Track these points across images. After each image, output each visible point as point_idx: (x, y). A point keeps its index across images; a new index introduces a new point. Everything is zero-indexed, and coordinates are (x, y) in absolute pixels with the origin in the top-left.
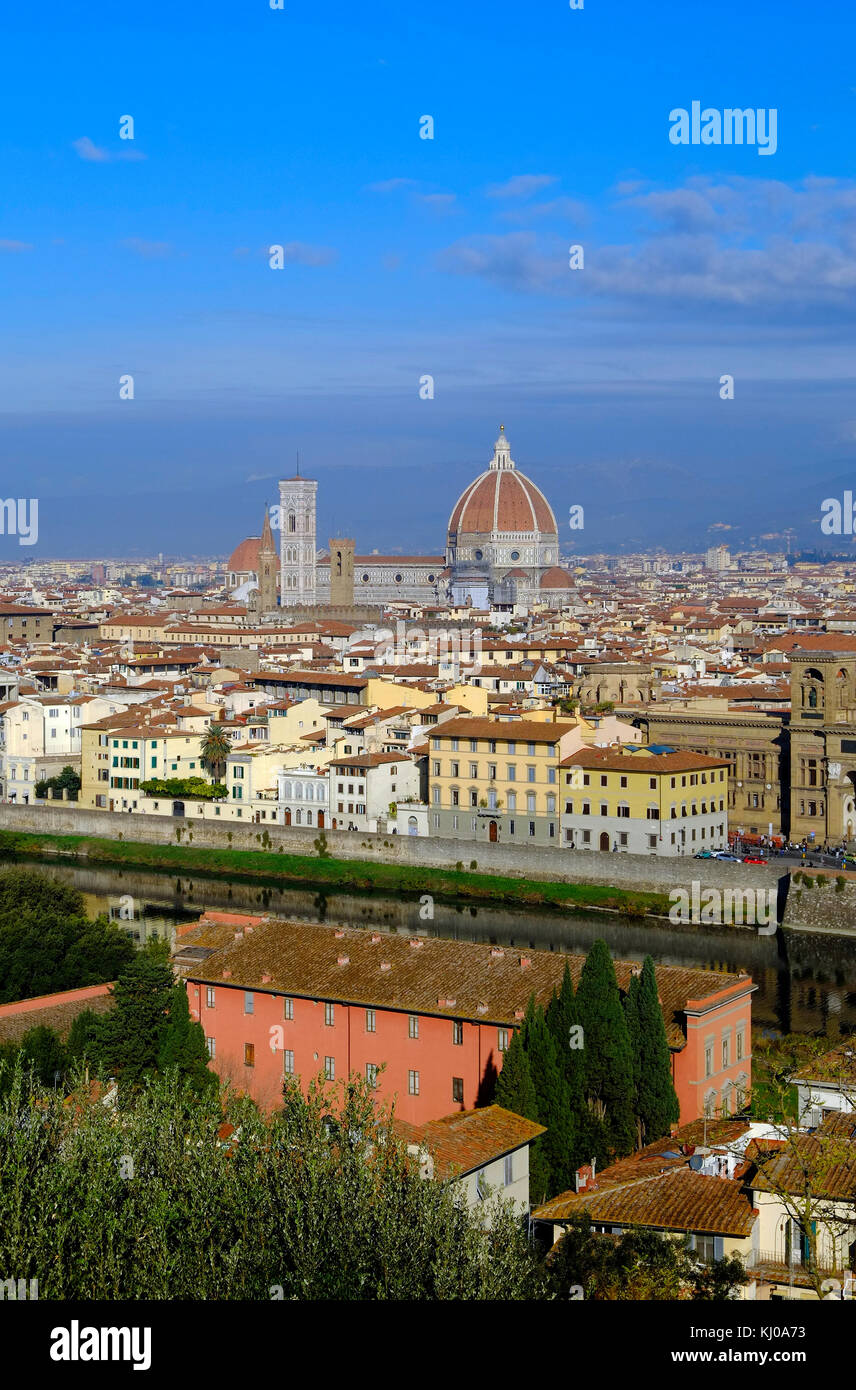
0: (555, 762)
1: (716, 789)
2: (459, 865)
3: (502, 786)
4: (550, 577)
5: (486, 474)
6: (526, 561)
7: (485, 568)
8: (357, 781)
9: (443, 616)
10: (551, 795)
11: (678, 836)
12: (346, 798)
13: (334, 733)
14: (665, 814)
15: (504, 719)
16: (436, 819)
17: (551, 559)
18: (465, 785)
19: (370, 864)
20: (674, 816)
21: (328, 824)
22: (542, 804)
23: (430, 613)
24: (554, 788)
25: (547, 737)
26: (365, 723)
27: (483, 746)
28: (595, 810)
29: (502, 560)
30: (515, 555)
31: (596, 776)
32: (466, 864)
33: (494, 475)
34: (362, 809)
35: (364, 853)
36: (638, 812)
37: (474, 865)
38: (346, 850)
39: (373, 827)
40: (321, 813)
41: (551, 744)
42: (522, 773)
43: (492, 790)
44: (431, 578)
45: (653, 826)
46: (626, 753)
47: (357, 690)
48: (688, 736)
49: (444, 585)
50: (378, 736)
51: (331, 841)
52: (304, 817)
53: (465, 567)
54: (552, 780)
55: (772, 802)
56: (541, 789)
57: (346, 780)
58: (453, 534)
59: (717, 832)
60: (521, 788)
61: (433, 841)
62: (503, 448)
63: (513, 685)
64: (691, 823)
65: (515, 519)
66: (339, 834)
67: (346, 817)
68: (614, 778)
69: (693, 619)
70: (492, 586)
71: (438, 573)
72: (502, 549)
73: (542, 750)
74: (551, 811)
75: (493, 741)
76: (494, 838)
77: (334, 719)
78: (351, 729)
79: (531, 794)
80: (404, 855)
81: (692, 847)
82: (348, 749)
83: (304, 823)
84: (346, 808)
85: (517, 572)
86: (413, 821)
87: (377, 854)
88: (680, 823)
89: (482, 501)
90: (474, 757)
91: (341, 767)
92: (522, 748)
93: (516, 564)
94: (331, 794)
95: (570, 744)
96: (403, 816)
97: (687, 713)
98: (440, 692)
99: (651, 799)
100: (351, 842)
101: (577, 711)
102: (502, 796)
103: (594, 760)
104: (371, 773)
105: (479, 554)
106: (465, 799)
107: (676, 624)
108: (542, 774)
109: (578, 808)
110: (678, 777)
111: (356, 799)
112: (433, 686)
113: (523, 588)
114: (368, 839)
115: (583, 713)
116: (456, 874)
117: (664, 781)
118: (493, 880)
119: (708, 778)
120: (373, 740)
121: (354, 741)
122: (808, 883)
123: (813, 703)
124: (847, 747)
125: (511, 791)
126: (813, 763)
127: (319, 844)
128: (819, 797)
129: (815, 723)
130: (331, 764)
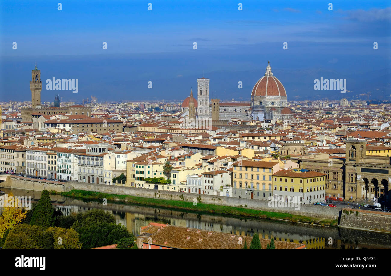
0: (271, 174)
1: (322, 183)
2: (241, 206)
3: (255, 181)
4: (284, 110)
5: (264, 77)
6: (276, 105)
7: (263, 107)
8: (211, 179)
9: (247, 124)
10: (270, 184)
11: (309, 198)
12: (207, 184)
13: (205, 164)
14: (305, 191)
15: (256, 161)
16: (235, 191)
17: (284, 105)
18: (244, 181)
19: (214, 205)
20: (308, 191)
21: (202, 193)
22: (267, 187)
23: (244, 122)
24: (271, 182)
25: (269, 166)
26: (214, 161)
27: (249, 169)
28: (284, 189)
29: (269, 105)
30: (273, 103)
31: (284, 179)
32: (243, 206)
33: (266, 78)
34: (212, 188)
35: (212, 202)
36: (297, 190)
37: (246, 206)
38: (207, 201)
39: (215, 194)
40: (200, 189)
41: (270, 169)
42: (261, 177)
43: (252, 183)
44: (246, 111)
45: (301, 194)
46: (294, 172)
47: (213, 150)
48: (315, 166)
49: (250, 113)
50: (218, 165)
51: (202, 198)
52: (194, 190)
53: (257, 107)
54: (270, 180)
55: (340, 187)
56: (267, 182)
57: (207, 179)
58: (253, 96)
59: (322, 196)
60: (261, 182)
61: (234, 198)
62: (269, 69)
63: (264, 148)
64: (313, 194)
65: (273, 91)
66: (204, 195)
67: (207, 190)
68: (289, 179)
69: (327, 125)
70: (265, 113)
71: (248, 109)
72: (269, 101)
73: (267, 170)
74: (270, 189)
75: (252, 167)
76: (252, 197)
77: (205, 159)
78: (210, 163)
79: (264, 184)
80: (224, 203)
81: (313, 201)
82: (209, 169)
83: (194, 192)
84: (207, 188)
85: (273, 109)
86: (228, 192)
87: (216, 202)
88: (310, 193)
89: (262, 86)
90: (246, 172)
91: (206, 175)
92: (261, 170)
93: (273, 106)
94: (202, 183)
95: (276, 169)
96: (225, 190)
97: (315, 159)
98: (240, 151)
99: (301, 186)
100: (208, 198)
101: (279, 158)
102: (255, 184)
103: (283, 174)
104: (215, 177)
105: (261, 103)
106: (244, 185)
107: (322, 127)
108: (267, 178)
109: (278, 189)
110: (309, 179)
111: (210, 185)
112: (237, 149)
113: (275, 114)
114: (213, 197)
115: (281, 159)
116: (240, 209)
117: (305, 180)
118: (251, 211)
119: (319, 180)
120: (216, 166)
121: (211, 166)
122: (347, 213)
123: (352, 156)
124: (363, 170)
125: (258, 183)
126: (352, 175)
127: (199, 199)
128: (354, 186)
129: (353, 163)
130: (203, 174)
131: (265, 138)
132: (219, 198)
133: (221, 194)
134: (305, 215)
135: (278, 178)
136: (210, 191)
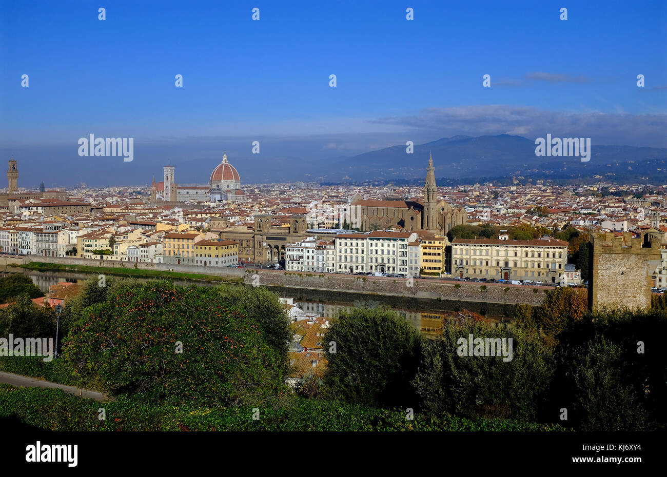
0: (193, 244)
1: (235, 249)
2: (169, 270)
3: (181, 250)
4: (238, 192)
5: (220, 165)
6: (231, 188)
7: (219, 190)
8: (146, 249)
9: (202, 204)
10: (192, 252)
11: (224, 262)
12: (143, 254)
13: (144, 237)
14: (220, 256)
15: (183, 233)
16: (165, 258)
17: (238, 187)
18: (172, 250)
19: (147, 270)
20: (222, 256)
21: (139, 261)
22: (190, 254)
23: (199, 203)
24: (193, 250)
25: (192, 237)
26: (151, 234)
27: (176, 240)
28: (203, 255)
29: (224, 187)
30: (228, 186)
31: (203, 247)
32: (171, 270)
33: (223, 165)
34: (147, 256)
35: (146, 268)
36: (213, 256)
37: (173, 270)
38: (142, 267)
39: (150, 261)
40: (137, 258)
41: (193, 239)
42: (186, 247)
43: (178, 251)
44: (206, 193)
45: (217, 259)
46: (212, 241)
47: (154, 226)
48: (232, 236)
49: (208, 195)
50: (155, 237)
51: (138, 265)
52: (133, 259)
53: (214, 190)
54: (193, 248)
55: (251, 252)
56: (190, 251)
57: (143, 249)
58: (211, 181)
59: (235, 260)
60: (185, 250)
61: (164, 264)
62: (225, 158)
63: (200, 223)
64: (227, 258)
65: (228, 176)
66: (140, 262)
67: (143, 259)
68: (208, 247)
69: (267, 204)
70: (221, 195)
71: (207, 191)
72: (224, 184)
73: (190, 241)
74: (193, 256)
75: (179, 239)
76: (179, 263)
77: (143, 233)
78: (147, 236)
79: (188, 252)
80: (156, 268)
81: (227, 264)
82: (147, 241)
83: (133, 260)
84: (143, 256)
85: (229, 191)
86: (159, 259)
87: (150, 268)
88: (224, 258)
89: (219, 172)
90: (179, 243)
91: (142, 246)
92: (185, 240)
93: (228, 189)
94: (140, 253)
95: (197, 239)
96: (157, 258)
97: (235, 231)
98: (177, 226)
99: (217, 252)
100: (143, 265)
101: (201, 230)
102: (181, 252)
103: (203, 243)
104: (149, 247)
105: (218, 186)
106: (172, 253)
107: (262, 205)
108: (190, 247)
109: (199, 255)
110: (224, 247)
111: (146, 254)
112: (175, 224)
113: (230, 195)
114: (147, 264)
115: (202, 231)
116: (168, 272)
117: (220, 248)
118: (177, 274)
119: (232, 247)
120: (153, 239)
121: (148, 239)
122: (250, 272)
123: (260, 228)
124: (268, 238)
125: (183, 251)
126: (260, 243)
127: (136, 266)
128: (261, 251)
129: (260, 233)
130: (140, 245)
131: (207, 215)
132: (152, 264)
133: (154, 261)
134: (219, 275)
135: (199, 247)
136: (146, 259)
